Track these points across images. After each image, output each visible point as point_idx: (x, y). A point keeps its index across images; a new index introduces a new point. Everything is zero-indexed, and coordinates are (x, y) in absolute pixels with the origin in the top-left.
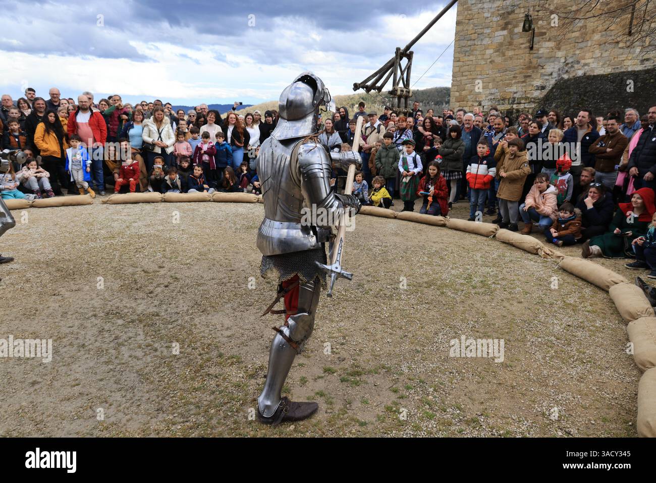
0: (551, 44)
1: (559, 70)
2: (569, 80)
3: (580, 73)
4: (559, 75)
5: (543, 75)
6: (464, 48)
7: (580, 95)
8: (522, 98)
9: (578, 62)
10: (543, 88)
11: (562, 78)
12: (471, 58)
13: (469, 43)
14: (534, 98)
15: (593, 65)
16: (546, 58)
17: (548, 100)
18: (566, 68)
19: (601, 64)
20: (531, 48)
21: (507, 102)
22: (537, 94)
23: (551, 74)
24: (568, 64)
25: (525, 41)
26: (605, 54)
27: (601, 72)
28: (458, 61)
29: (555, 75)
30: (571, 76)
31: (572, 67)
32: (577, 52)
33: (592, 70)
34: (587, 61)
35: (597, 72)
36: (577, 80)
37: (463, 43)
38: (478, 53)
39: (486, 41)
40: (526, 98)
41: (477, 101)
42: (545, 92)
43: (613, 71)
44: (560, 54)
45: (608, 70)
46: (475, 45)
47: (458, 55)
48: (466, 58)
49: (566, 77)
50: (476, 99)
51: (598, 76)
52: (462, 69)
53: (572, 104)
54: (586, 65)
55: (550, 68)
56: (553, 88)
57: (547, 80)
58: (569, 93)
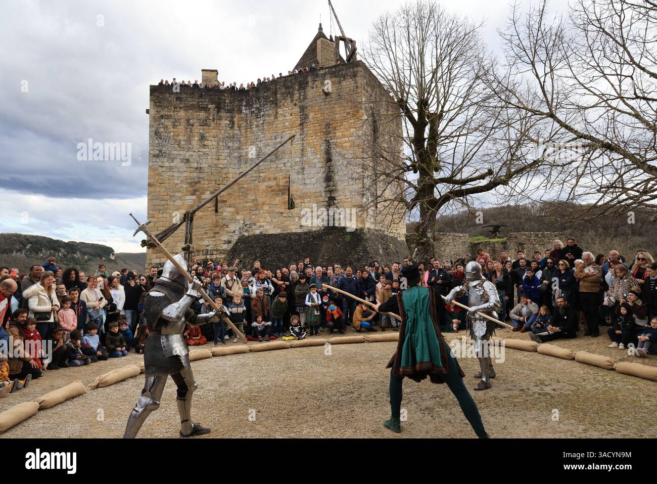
0: (232, 209)
1: (240, 229)
2: (249, 237)
3: (257, 232)
4: (240, 233)
5: (228, 232)
6: (158, 207)
7: (262, 248)
8: (214, 250)
9: (255, 224)
10: (229, 242)
11: (243, 235)
12: (165, 215)
13: (162, 203)
14: (224, 250)
15: (267, 227)
16: (229, 220)
17: (236, 252)
18: (246, 228)
19: (272, 226)
20: (216, 211)
21: (201, 253)
22: (225, 247)
23: (234, 232)
24: (246, 225)
25: (211, 206)
26: (275, 220)
27: (274, 232)
28: (152, 218)
29: (237, 233)
30: (251, 234)
31: (251, 227)
32: (253, 217)
33: (267, 230)
34: (262, 224)
35: (270, 232)
36: (257, 238)
37: (156, 202)
39: (178, 203)
40: (217, 250)
42: (231, 246)
43: (282, 232)
44: (238, 217)
45: (278, 231)
46: (168, 205)
47: (151, 212)
48: (160, 215)
49: (246, 234)
51: (272, 234)
52: (157, 225)
53: (258, 255)
54: (261, 226)
55: (232, 227)
56: (237, 243)
57: (232, 236)
58: (252, 247)
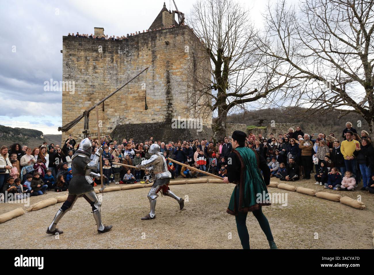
0: (112, 110)
1: (117, 121)
3: (127, 123)
4: (117, 123)
5: (110, 123)
6: (68, 108)
7: (130, 132)
8: (102, 133)
9: (126, 118)
10: (111, 128)
11: (119, 125)
12: (73, 113)
13: (71, 105)
14: (108, 133)
15: (133, 120)
16: (111, 115)
17: (115, 134)
18: (121, 120)
19: (136, 119)
20: (103, 110)
21: (94, 135)
22: (109, 131)
23: (114, 122)
24: (121, 119)
25: (100, 107)
26: (137, 116)
27: (137, 123)
28: (65, 114)
29: (116, 123)
30: (123, 124)
31: (123, 120)
32: (125, 114)
33: (133, 122)
34: (130, 118)
35: (135, 123)
36: (127, 126)
37: (67, 105)
38: (76, 110)
39: (81, 105)
40: (104, 133)
41: (78, 135)
42: (112, 130)
43: (142, 123)
44: (116, 114)
45: (139, 122)
46: (74, 106)
47: (64, 111)
48: (70, 113)
49: (121, 124)
50: (78, 133)
51: (136, 124)
52: (68, 118)
53: (128, 136)
54: (129, 119)
55: (113, 120)
56: (115, 129)
57: (112, 125)
58: (124, 131)
